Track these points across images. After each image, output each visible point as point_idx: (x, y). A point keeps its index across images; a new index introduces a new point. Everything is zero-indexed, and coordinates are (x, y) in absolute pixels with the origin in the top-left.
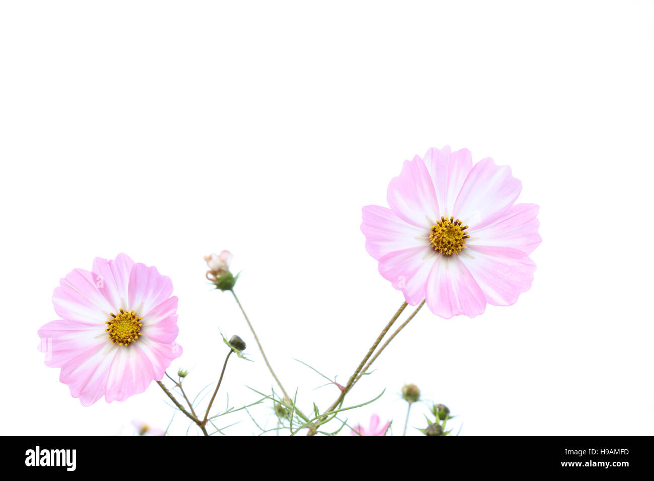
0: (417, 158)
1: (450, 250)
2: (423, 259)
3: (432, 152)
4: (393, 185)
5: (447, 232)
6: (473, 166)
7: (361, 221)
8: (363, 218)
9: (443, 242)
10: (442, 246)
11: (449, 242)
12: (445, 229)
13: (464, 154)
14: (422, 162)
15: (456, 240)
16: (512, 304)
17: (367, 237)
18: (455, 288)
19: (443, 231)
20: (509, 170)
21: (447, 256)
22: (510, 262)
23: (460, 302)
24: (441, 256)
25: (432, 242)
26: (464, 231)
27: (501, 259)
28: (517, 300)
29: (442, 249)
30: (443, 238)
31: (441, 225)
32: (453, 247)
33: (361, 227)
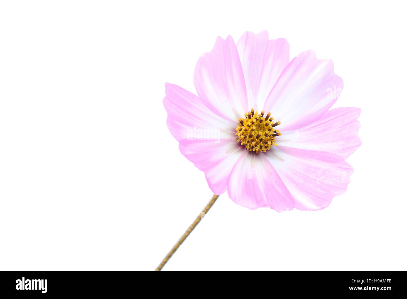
0: (229, 38)
1: (258, 146)
2: (227, 153)
3: (247, 37)
4: (202, 62)
5: (257, 126)
6: (290, 61)
7: (164, 95)
8: (166, 92)
9: (251, 136)
10: (250, 140)
11: (258, 136)
12: (255, 121)
13: (282, 44)
14: (235, 47)
15: (266, 135)
16: (323, 208)
17: (168, 114)
18: (261, 185)
19: (253, 123)
20: (331, 65)
21: (253, 153)
22: (324, 166)
23: (267, 198)
24: (247, 153)
25: (239, 135)
26: (275, 128)
27: (314, 163)
28: (330, 204)
29: (249, 144)
30: (252, 130)
31: (250, 117)
32: (261, 143)
33: (163, 100)
